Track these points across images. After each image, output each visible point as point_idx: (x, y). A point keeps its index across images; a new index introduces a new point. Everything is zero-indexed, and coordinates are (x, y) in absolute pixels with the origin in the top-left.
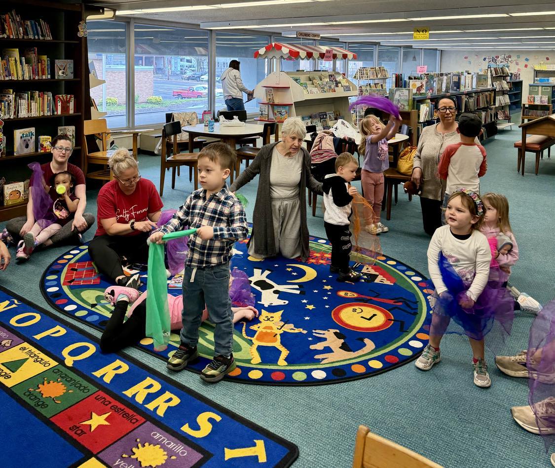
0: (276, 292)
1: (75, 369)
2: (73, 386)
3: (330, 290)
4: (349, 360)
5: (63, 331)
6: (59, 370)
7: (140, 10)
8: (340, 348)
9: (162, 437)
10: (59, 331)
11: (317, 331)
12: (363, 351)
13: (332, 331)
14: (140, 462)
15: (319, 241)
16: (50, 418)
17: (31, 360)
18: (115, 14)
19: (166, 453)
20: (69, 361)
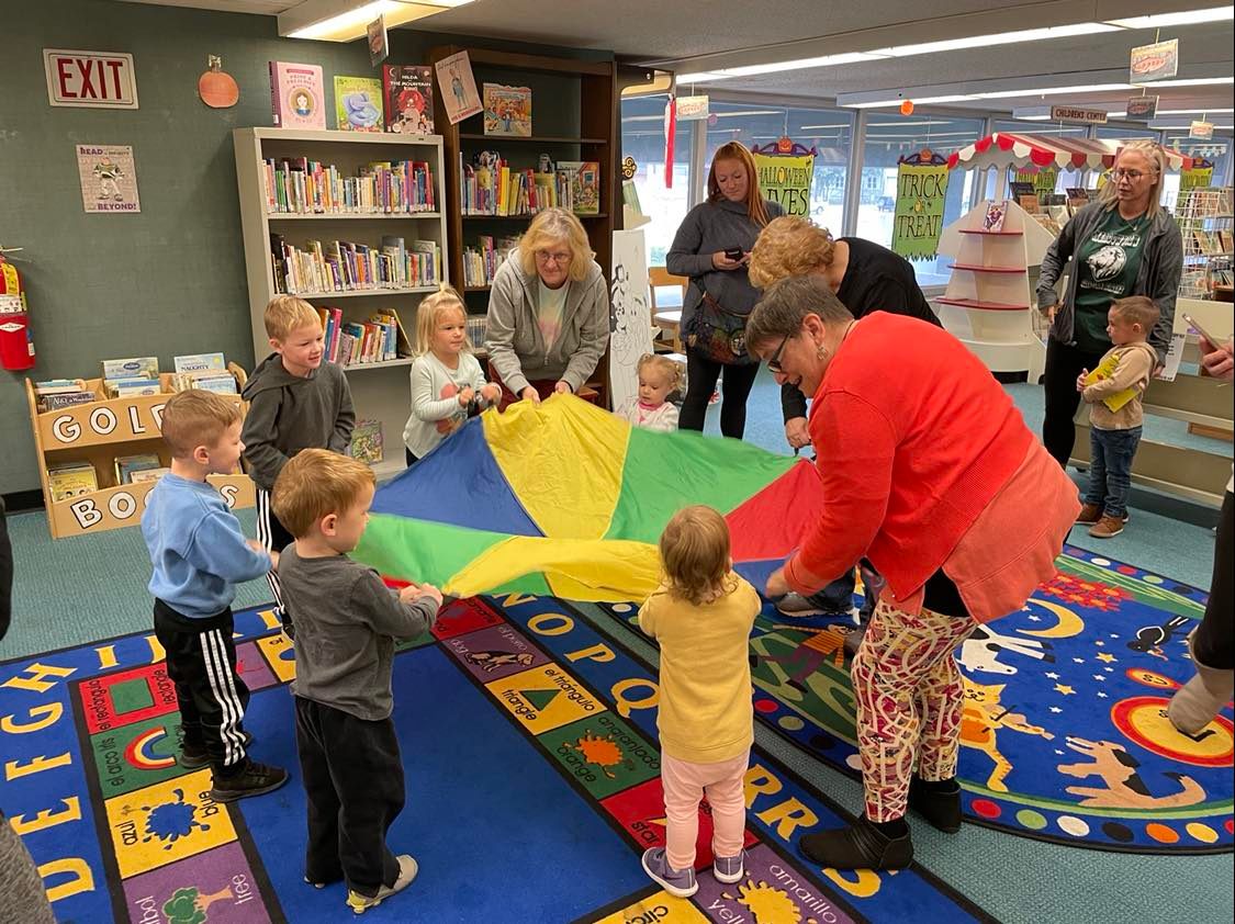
0: (992, 647)
1: (633, 723)
2: (633, 753)
3: (1111, 664)
4: (1141, 811)
5: (610, 656)
6: (608, 721)
7: (722, 71)
8: (1124, 783)
9: (789, 879)
10: (604, 653)
11: (1074, 740)
12: (1177, 800)
13: (1110, 746)
14: (754, 914)
15: (1093, 560)
16: (601, 800)
17: (564, 694)
18: (673, 81)
19: (798, 910)
20: (624, 708)
